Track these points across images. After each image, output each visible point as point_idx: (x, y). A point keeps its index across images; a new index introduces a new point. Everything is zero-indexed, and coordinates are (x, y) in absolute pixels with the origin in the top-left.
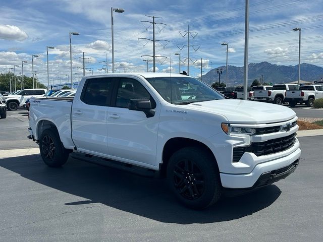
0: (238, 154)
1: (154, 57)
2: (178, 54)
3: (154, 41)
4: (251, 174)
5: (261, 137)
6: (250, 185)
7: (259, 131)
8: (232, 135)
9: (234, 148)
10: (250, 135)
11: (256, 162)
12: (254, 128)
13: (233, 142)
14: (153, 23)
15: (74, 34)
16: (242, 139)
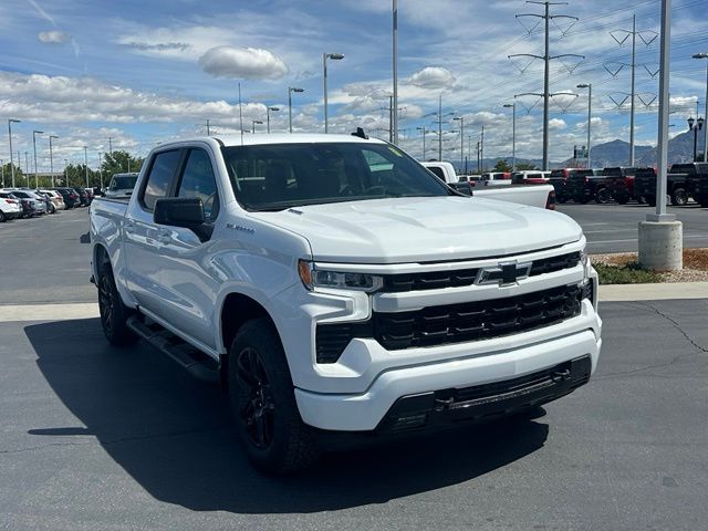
0: (333, 341)
1: (546, 95)
2: (585, 86)
3: (546, 58)
4: (365, 397)
5: (395, 299)
6: (370, 423)
7: (395, 282)
8: (321, 292)
9: (319, 327)
10: (368, 294)
11: (379, 364)
12: (380, 275)
13: (316, 310)
14: (546, 17)
15: (333, 57)
16: (341, 304)
